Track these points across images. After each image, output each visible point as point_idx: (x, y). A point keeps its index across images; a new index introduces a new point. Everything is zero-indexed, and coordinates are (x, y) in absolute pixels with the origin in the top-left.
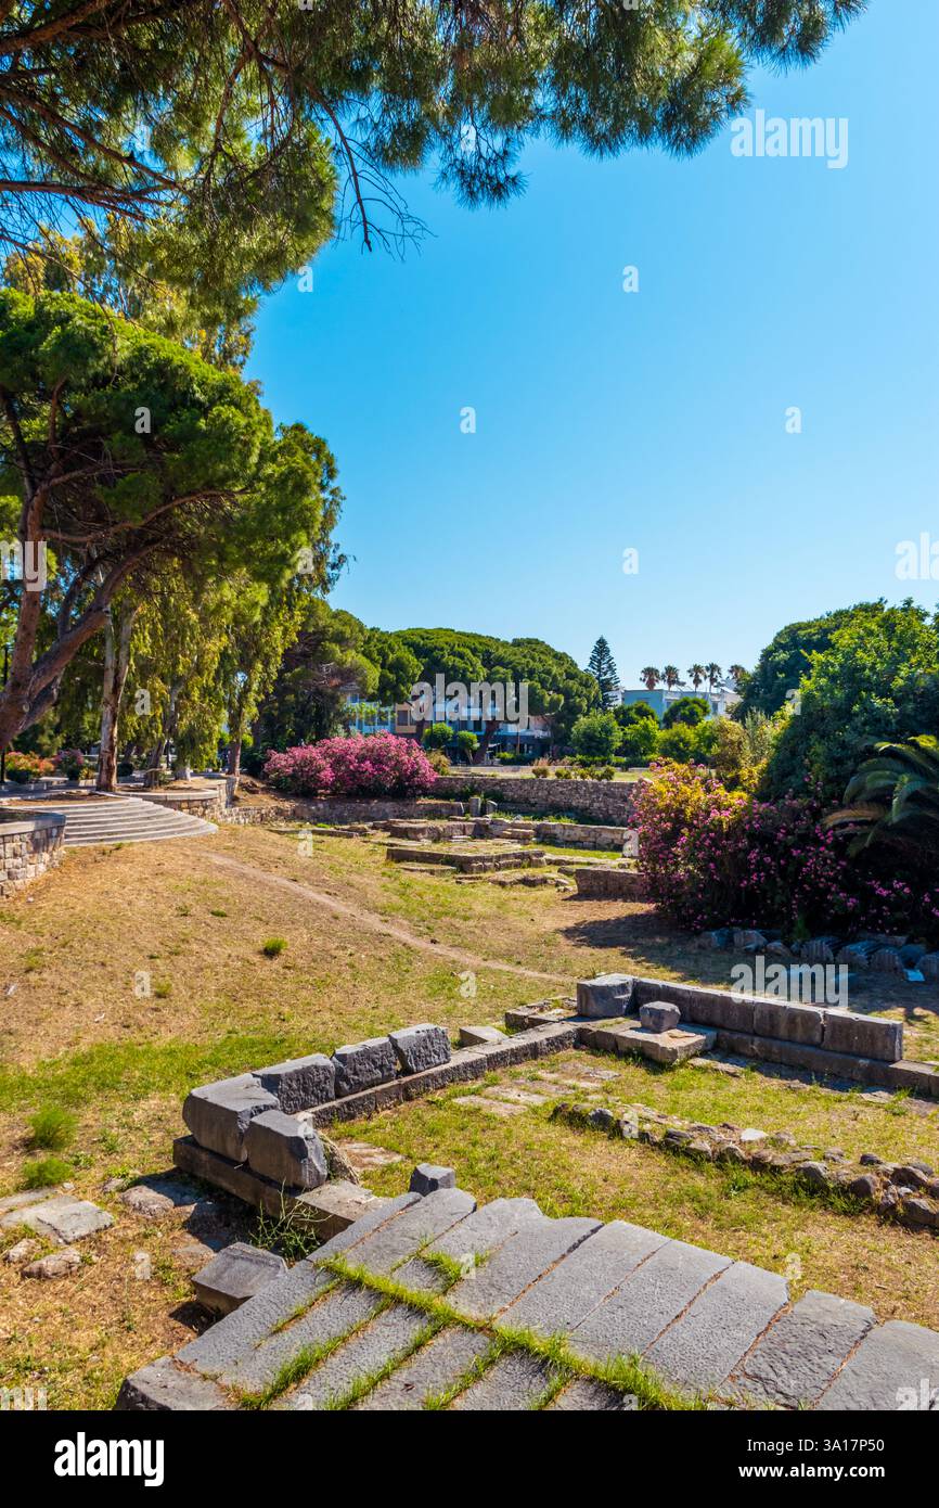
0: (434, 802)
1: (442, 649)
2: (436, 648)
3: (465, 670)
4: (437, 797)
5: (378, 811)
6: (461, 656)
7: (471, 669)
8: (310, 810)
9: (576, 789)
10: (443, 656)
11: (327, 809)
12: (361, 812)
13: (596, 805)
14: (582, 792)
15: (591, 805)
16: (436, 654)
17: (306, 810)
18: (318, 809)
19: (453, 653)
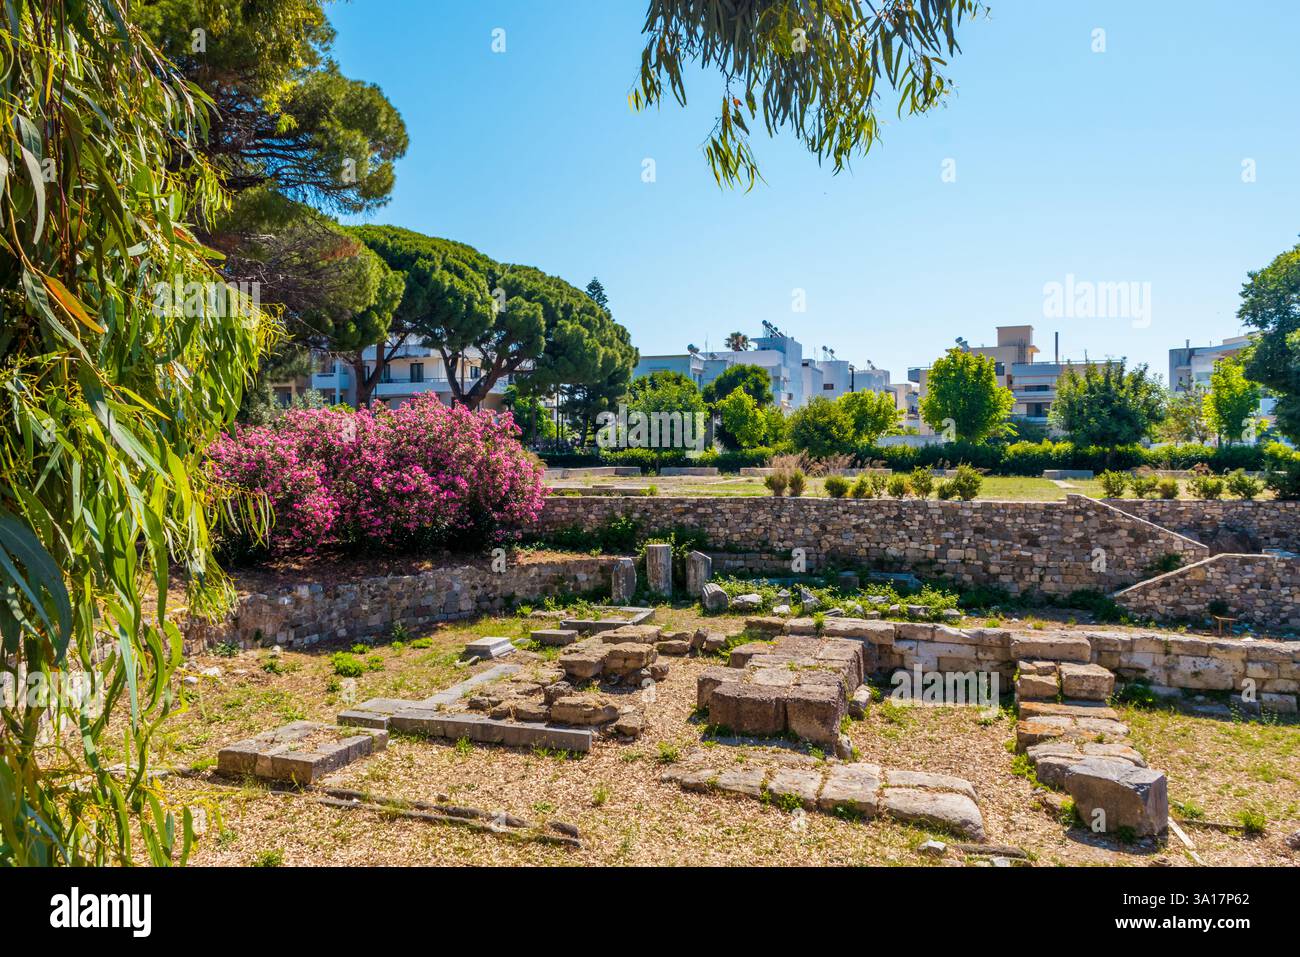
0: (558, 557)
1: (430, 257)
2: (418, 254)
3: (471, 298)
4: (558, 543)
5: (438, 589)
6: (460, 274)
7: (479, 298)
8: (276, 608)
9: (898, 518)
10: (433, 269)
11: (319, 598)
12: (400, 596)
13: (954, 554)
14: (915, 527)
15: (942, 552)
16: (420, 262)
17: (265, 609)
18: (297, 602)
19: (447, 267)
